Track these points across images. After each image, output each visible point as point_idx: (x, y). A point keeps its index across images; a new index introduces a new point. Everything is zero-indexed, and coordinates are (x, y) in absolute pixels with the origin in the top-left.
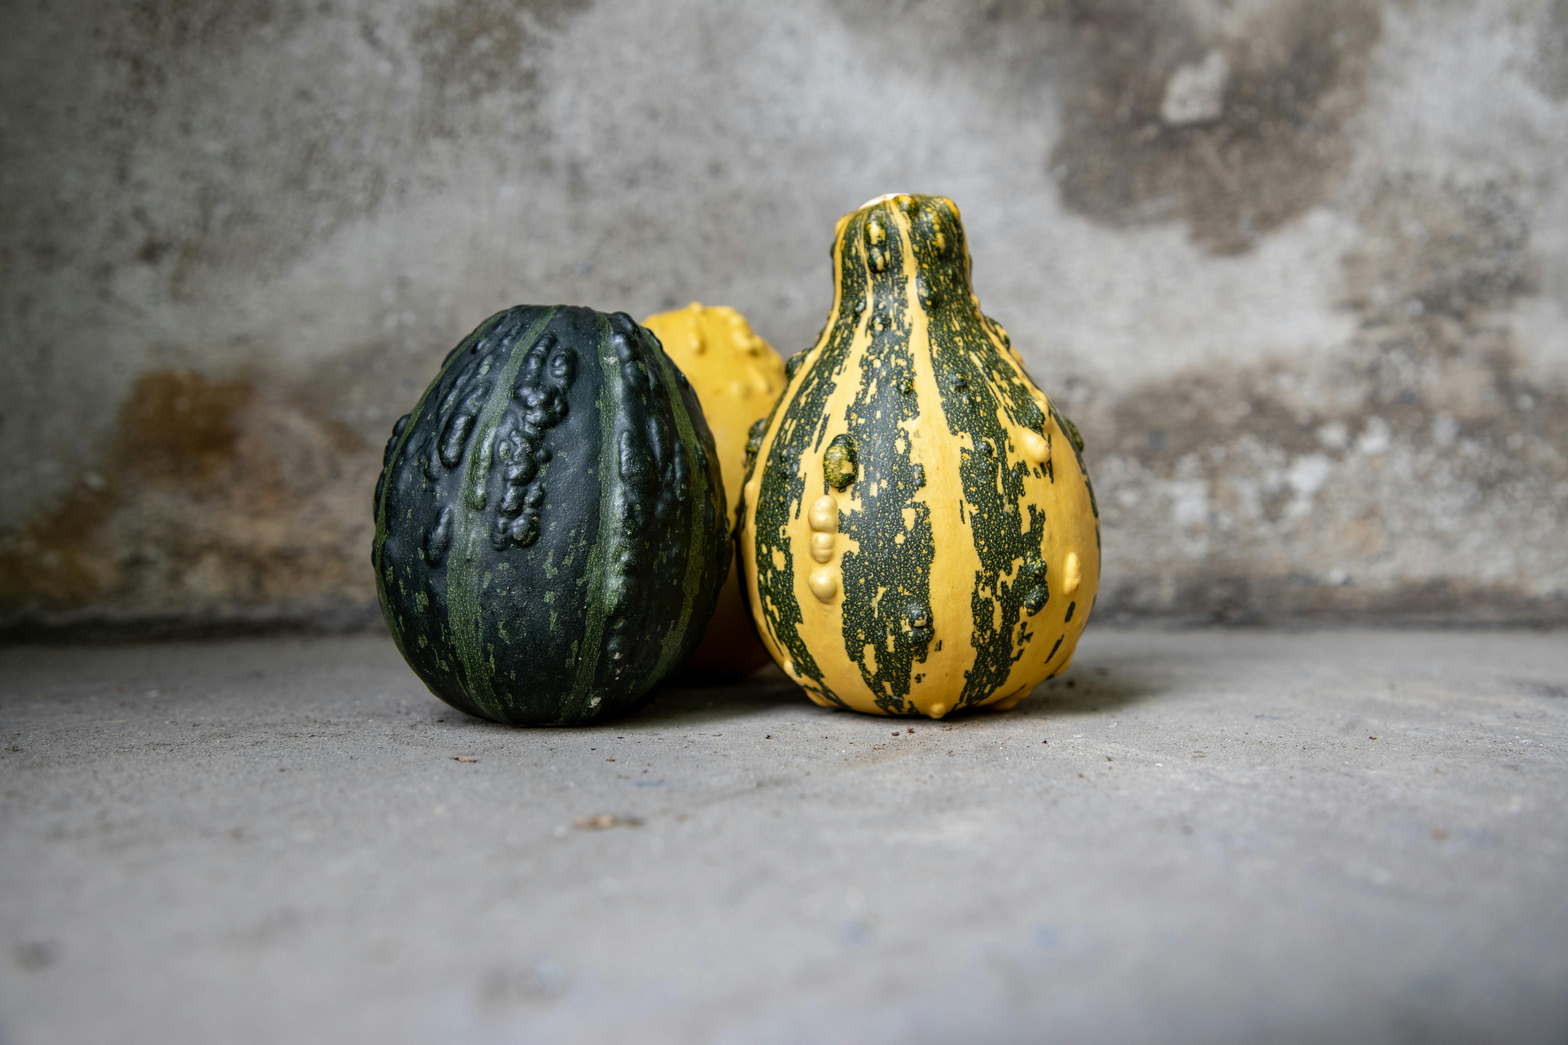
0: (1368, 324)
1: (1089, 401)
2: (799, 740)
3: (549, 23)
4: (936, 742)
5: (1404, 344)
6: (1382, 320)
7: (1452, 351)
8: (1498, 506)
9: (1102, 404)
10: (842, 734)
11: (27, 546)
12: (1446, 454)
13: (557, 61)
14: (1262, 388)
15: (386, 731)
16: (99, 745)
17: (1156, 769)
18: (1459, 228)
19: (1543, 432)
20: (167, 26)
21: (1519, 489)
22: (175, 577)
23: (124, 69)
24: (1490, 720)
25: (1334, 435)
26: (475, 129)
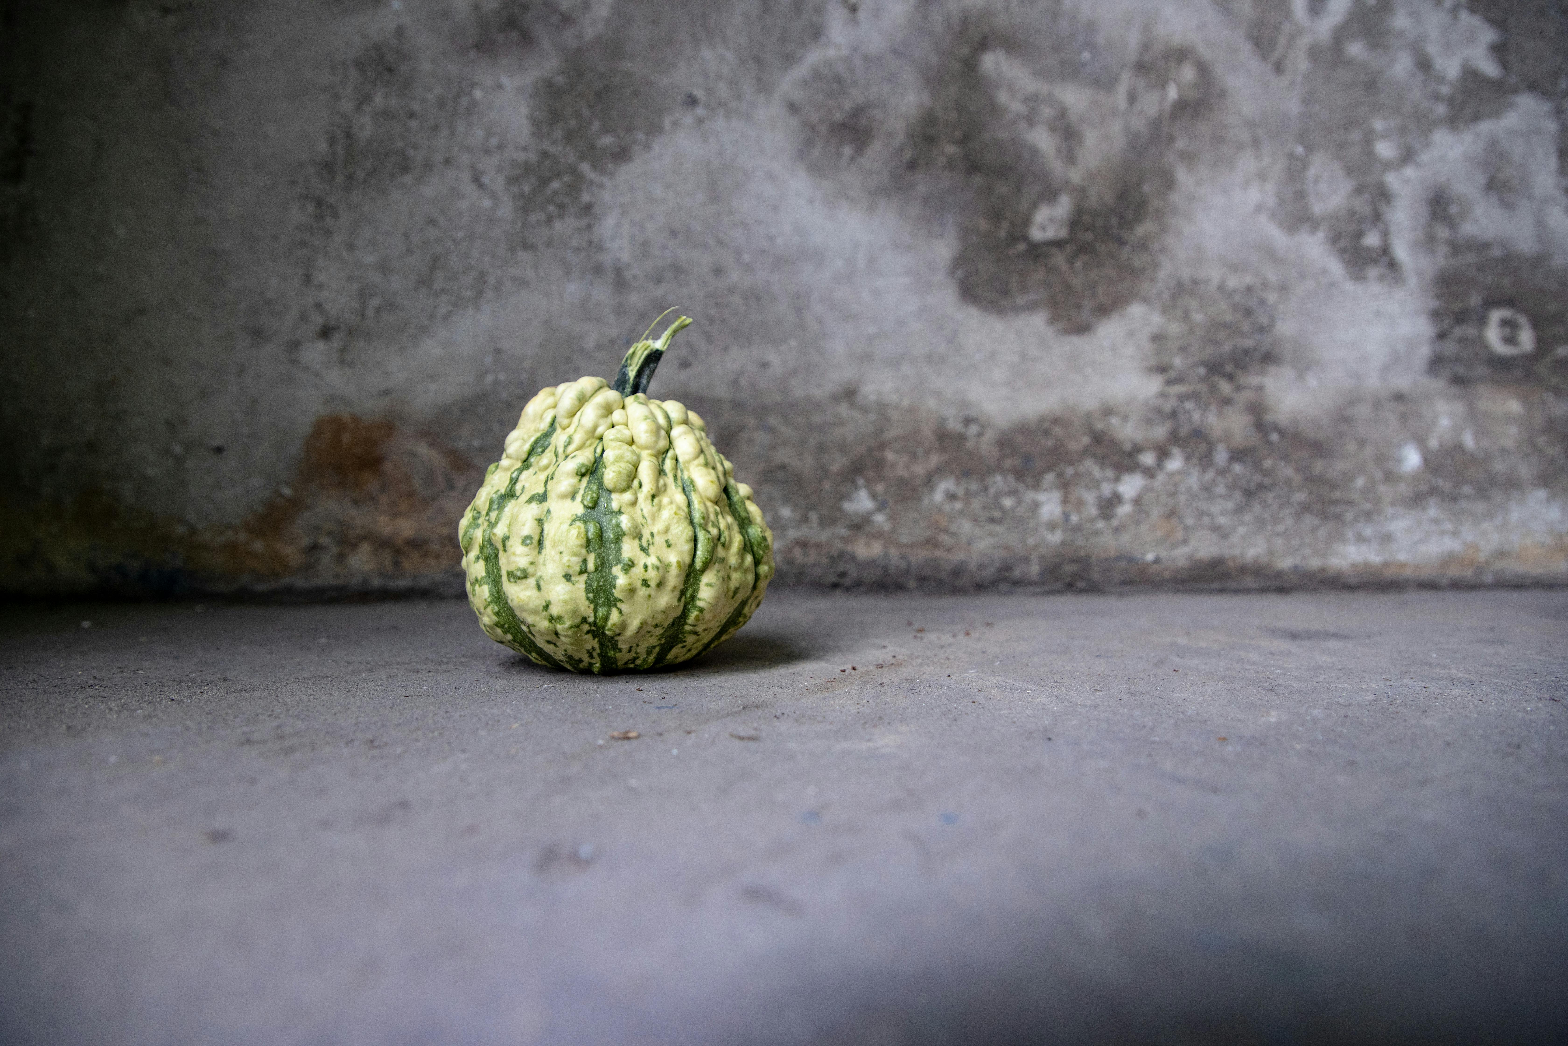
0: (1169, 383)
1: (980, 434)
2: (775, 675)
3: (603, 171)
4: (872, 676)
5: (1194, 396)
6: (1180, 380)
7: (1226, 402)
8: (1257, 508)
9: (989, 436)
10: (805, 671)
11: (242, 536)
12: (1222, 472)
13: (606, 196)
14: (1099, 426)
15: (481, 668)
16: (282, 677)
17: (1027, 694)
18: (1229, 317)
19: (1286, 457)
20: (340, 178)
21: (1270, 497)
22: (341, 558)
23: (310, 207)
24: (1254, 656)
25: (1148, 459)
26: (549, 244)
